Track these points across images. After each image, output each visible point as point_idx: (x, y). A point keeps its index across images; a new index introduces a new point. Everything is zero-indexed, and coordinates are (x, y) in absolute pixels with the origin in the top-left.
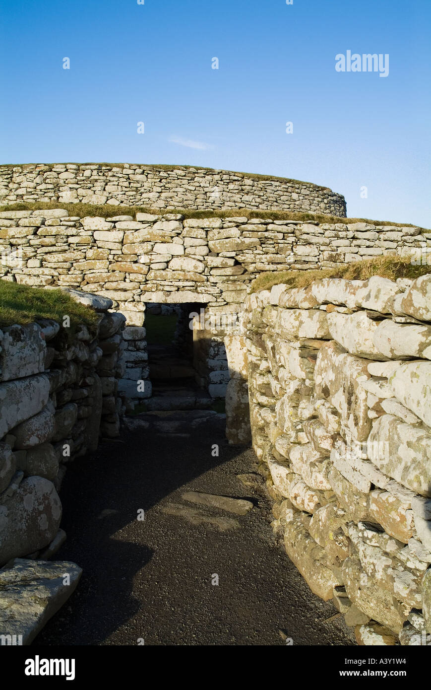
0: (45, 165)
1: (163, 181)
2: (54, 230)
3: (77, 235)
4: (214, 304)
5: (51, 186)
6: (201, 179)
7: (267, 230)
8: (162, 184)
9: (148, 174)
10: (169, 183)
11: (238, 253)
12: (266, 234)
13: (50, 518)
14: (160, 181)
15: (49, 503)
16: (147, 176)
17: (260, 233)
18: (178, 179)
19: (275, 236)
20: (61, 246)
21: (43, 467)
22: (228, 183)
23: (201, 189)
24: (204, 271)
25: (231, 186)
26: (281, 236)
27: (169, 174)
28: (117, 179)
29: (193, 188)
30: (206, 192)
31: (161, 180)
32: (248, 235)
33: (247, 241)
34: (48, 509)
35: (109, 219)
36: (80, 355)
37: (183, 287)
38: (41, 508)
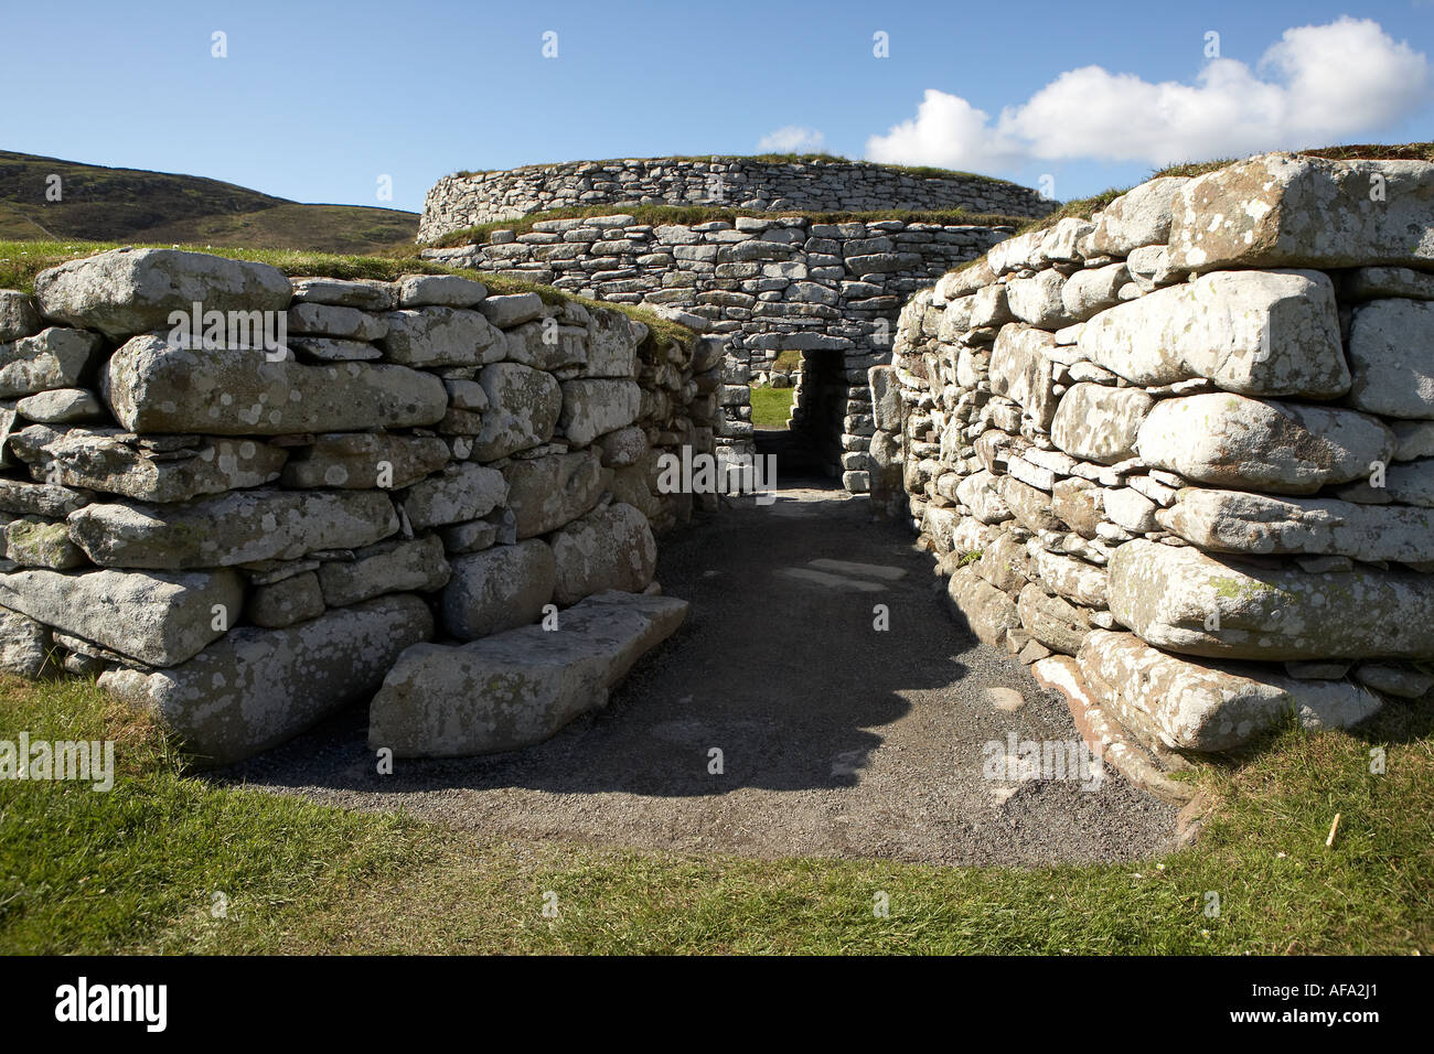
0: (592, 162)
1: (772, 181)
2: (615, 245)
3: (650, 252)
4: (852, 353)
5: (601, 194)
6: (830, 178)
7: (934, 242)
8: (771, 187)
9: (749, 171)
10: (781, 184)
11: (889, 276)
12: (933, 246)
13: (643, 557)
14: (768, 182)
15: (642, 540)
16: (747, 175)
17: (922, 246)
18: (796, 178)
19: (946, 250)
20: (624, 267)
21: (633, 496)
22: (874, 183)
23: (832, 193)
24: (837, 304)
25: (880, 188)
26: (955, 249)
27: (781, 171)
28: (700, 180)
29: (819, 192)
30: (840, 199)
31: (769, 179)
32: (904, 249)
33: (903, 257)
34: (640, 545)
35: (696, 227)
36: (671, 381)
37: (807, 326)
38: (633, 542)
